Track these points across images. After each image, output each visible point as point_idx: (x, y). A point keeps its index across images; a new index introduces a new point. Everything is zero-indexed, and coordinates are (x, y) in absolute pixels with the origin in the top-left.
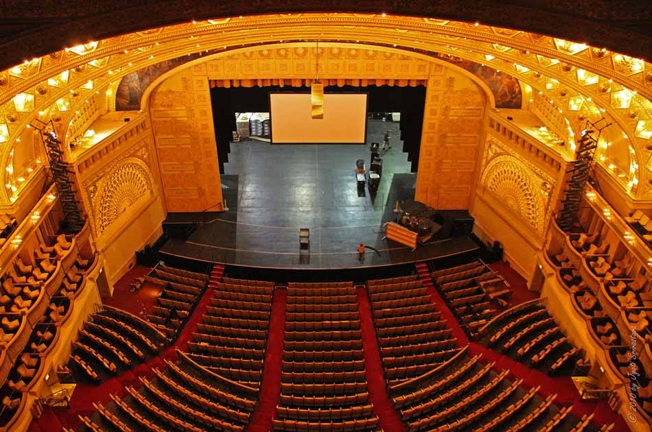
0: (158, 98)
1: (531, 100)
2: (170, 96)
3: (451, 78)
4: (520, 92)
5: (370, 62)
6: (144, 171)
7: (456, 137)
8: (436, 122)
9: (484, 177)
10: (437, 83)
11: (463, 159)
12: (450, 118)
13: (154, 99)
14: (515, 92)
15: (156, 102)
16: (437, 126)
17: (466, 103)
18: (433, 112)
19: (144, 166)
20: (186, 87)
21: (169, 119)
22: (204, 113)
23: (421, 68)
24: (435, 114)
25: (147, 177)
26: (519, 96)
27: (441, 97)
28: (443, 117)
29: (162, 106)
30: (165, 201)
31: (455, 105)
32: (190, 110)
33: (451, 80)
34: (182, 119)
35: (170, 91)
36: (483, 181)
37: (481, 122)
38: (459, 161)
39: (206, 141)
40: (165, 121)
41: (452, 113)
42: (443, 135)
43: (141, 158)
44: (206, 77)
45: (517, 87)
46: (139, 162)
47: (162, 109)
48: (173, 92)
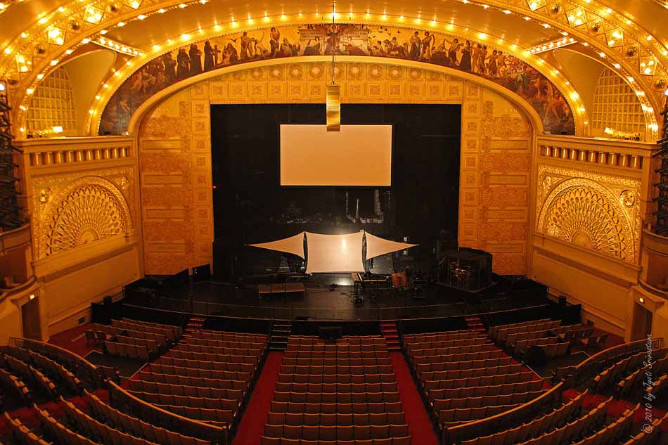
0: (150, 125)
1: (586, 123)
2: (165, 123)
3: (488, 102)
4: (571, 114)
5: (394, 83)
6: (120, 206)
7: (502, 175)
8: (477, 157)
9: (541, 222)
10: (473, 108)
11: (512, 205)
12: (492, 151)
13: (145, 127)
14: (565, 115)
15: (148, 130)
16: (477, 161)
17: (509, 133)
18: (471, 144)
19: (121, 198)
20: (183, 113)
21: (159, 151)
22: (201, 145)
23: (453, 91)
24: (474, 146)
25: (122, 214)
26: (570, 119)
27: (478, 125)
28: (483, 151)
29: (154, 135)
30: (143, 257)
31: (497, 136)
32: (185, 140)
33: (489, 104)
34: (175, 151)
35: (165, 118)
36: (540, 227)
37: (529, 157)
38: (508, 208)
39: (201, 179)
40: (155, 154)
41: (494, 145)
42: (485, 173)
43: (119, 188)
44: (207, 101)
45: (566, 109)
46: (116, 191)
47: (151, 138)
48: (169, 119)
